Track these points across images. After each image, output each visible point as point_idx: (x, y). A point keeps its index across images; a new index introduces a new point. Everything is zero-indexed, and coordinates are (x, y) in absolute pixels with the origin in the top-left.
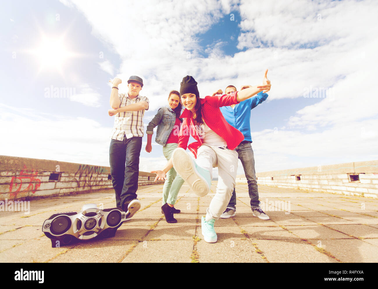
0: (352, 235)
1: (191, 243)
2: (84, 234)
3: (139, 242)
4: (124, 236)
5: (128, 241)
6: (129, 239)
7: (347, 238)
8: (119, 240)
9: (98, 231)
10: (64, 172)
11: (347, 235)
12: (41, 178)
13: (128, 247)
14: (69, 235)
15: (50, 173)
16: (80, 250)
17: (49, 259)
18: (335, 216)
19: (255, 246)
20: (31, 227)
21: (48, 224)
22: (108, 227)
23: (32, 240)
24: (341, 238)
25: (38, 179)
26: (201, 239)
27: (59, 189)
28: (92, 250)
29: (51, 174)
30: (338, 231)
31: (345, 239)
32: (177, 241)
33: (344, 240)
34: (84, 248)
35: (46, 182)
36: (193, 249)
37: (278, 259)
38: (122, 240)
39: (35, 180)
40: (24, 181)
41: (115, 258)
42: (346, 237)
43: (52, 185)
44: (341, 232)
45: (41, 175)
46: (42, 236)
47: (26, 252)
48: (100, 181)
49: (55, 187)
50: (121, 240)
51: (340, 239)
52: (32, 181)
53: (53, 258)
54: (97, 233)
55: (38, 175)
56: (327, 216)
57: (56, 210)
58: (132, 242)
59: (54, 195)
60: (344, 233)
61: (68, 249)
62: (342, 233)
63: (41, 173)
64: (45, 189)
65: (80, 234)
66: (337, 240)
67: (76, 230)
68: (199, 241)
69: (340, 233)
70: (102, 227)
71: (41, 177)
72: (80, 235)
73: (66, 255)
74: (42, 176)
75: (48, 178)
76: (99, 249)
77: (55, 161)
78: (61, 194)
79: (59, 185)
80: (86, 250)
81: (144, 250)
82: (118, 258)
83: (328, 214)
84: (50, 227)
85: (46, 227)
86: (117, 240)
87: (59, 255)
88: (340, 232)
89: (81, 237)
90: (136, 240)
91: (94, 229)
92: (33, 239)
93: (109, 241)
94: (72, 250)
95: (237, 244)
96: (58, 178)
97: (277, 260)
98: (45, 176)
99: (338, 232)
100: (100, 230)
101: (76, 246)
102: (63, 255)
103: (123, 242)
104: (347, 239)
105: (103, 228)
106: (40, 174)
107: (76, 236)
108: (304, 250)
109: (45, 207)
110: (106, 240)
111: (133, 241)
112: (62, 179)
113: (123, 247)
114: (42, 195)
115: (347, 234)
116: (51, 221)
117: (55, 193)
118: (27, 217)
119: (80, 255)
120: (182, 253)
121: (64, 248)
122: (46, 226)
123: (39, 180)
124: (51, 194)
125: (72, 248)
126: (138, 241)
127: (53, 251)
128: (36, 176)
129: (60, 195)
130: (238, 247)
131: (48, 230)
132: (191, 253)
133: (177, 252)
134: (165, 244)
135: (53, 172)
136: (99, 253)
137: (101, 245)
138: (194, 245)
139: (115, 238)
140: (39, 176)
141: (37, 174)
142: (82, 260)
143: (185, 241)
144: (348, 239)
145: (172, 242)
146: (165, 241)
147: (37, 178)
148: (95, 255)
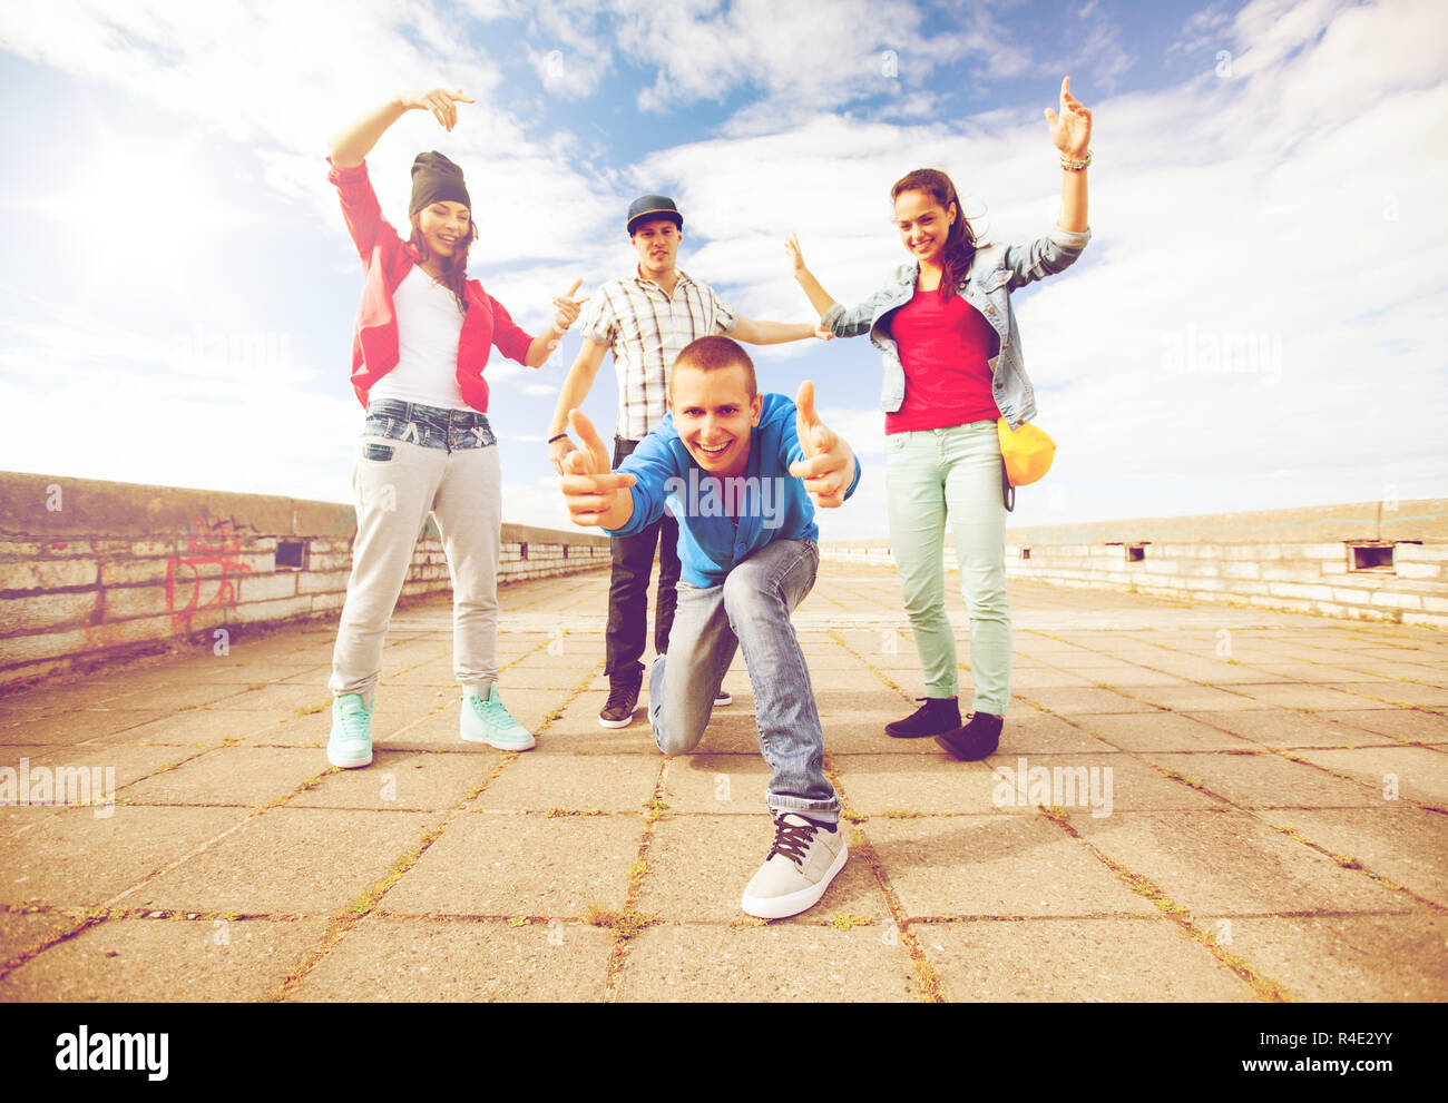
10: (316, 538)
12: (253, 561)
15: (273, 540)
25: (244, 565)
27: (309, 597)
29: (280, 545)
35: (269, 574)
39: (237, 566)
40: (205, 570)
43: (284, 583)
45: (250, 548)
48: (423, 566)
49: (297, 588)
52: (229, 572)
55: (243, 549)
59: (296, 616)
63: (249, 542)
64: (270, 597)
71: (250, 556)
74: (253, 553)
75: (272, 558)
77: (285, 498)
78: (316, 611)
79: (309, 582)
96: (300, 558)
98: (264, 553)
106: (247, 546)
112: (315, 562)
114: (264, 619)
117: (299, 611)
123: (248, 567)
124: (288, 614)
128: (237, 553)
129: (314, 615)
135: (283, 537)
140: (246, 553)
141: (236, 544)
147: (241, 559)
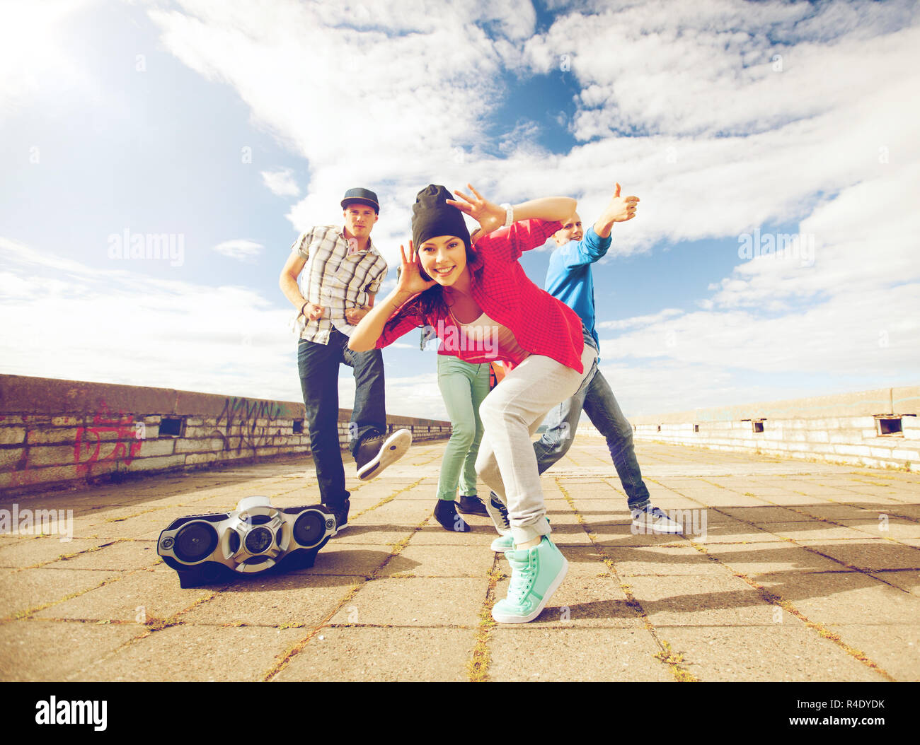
0: (850, 564)
1: (483, 584)
2: (248, 562)
3: (368, 580)
4: (333, 568)
5: (342, 578)
6: (346, 573)
7: (840, 569)
8: (322, 575)
9: (275, 556)
11: (841, 563)
13: (343, 591)
14: (215, 562)
16: (240, 594)
17: (177, 612)
18: (825, 521)
19: (625, 590)
20: (132, 542)
21: (169, 540)
22: (298, 546)
23: (137, 571)
24: (826, 570)
26: (505, 576)
28: (265, 594)
30: (822, 555)
31: (833, 572)
32: (452, 579)
33: (831, 575)
34: (249, 591)
36: (487, 597)
37: (672, 618)
38: (330, 575)
41: (315, 613)
42: (838, 567)
44: (829, 558)
46: (157, 563)
47: (128, 596)
50: (326, 575)
51: (822, 573)
53: (184, 610)
54: (275, 559)
56: (807, 519)
57: (181, 504)
58: (352, 581)
60: (836, 558)
61: (214, 593)
62: (832, 558)
65: (238, 561)
66: (815, 575)
67: (229, 553)
68: (501, 580)
69: (826, 559)
70: (285, 546)
72: (238, 564)
73: (212, 604)
76: (281, 592)
80: (252, 594)
81: (379, 598)
82: (322, 614)
83: (810, 516)
84: (173, 545)
85: (166, 546)
86: (318, 575)
87: (197, 605)
88: (826, 556)
89: (241, 568)
90: (361, 576)
91: (267, 552)
92: (139, 569)
93: (302, 577)
94: (224, 594)
95: (586, 586)
97: (669, 620)
99: (822, 557)
100: (281, 553)
101: (232, 586)
102: (206, 604)
103: (333, 580)
104: (838, 572)
105: (285, 550)
107: (230, 565)
108: (734, 598)
109: (156, 498)
110: (296, 575)
111: (354, 579)
113: (331, 589)
115: (842, 560)
116: (173, 533)
118: (121, 520)
119: (241, 606)
120: (461, 606)
121: (206, 590)
122: (164, 542)
125: (223, 591)
126: (364, 579)
127: (183, 596)
130: (588, 594)
131: (170, 553)
132: (480, 606)
133: (451, 602)
134: (423, 585)
136: (280, 602)
137: (285, 585)
138: (489, 589)
139: (315, 571)
142: (246, 615)
143: (470, 580)
144: (841, 572)
145: (441, 581)
146: (425, 579)
148: (273, 605)
